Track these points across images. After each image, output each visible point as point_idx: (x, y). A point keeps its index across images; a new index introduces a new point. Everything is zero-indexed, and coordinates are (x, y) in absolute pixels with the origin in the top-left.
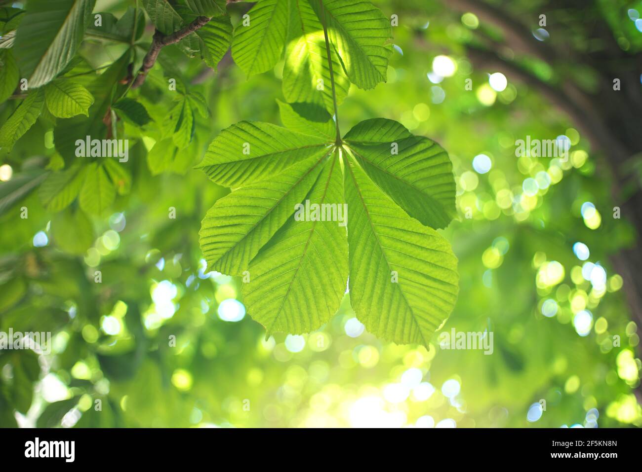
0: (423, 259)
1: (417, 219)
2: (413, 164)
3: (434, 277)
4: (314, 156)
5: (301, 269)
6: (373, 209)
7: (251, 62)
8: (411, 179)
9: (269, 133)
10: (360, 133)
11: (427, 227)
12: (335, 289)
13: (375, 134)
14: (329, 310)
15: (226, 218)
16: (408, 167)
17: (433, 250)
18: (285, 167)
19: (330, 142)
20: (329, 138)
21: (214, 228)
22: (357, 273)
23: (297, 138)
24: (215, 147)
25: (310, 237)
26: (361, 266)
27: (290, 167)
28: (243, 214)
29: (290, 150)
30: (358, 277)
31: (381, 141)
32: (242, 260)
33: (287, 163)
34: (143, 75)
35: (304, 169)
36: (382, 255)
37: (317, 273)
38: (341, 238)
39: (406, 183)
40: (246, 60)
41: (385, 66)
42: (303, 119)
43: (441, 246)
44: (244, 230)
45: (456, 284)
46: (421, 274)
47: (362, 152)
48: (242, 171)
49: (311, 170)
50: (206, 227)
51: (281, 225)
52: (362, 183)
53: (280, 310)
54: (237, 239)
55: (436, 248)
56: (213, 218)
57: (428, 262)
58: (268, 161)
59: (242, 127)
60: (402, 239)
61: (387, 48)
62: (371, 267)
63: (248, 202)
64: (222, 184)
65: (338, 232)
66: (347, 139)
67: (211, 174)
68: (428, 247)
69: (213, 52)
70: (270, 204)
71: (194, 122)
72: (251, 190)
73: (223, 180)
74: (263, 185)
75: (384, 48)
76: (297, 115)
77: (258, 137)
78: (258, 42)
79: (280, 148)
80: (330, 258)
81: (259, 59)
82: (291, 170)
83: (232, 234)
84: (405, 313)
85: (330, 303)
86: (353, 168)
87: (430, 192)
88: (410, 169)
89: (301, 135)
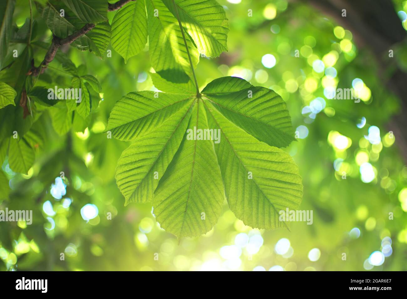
0: (274, 169)
1: (265, 142)
2: (257, 106)
3: (284, 181)
4: (183, 108)
5: (191, 191)
6: (233, 140)
7: (126, 49)
8: (257, 116)
9: (149, 97)
10: (213, 87)
11: (273, 147)
12: (217, 200)
13: (225, 87)
14: (215, 215)
15: (131, 163)
16: (254, 108)
17: (280, 162)
18: (164, 119)
19: (193, 96)
20: (191, 93)
21: (124, 172)
22: (230, 186)
23: (169, 97)
24: (115, 114)
25: (193, 167)
26: (232, 180)
27: (168, 119)
28: (143, 158)
29: (166, 107)
30: (231, 189)
31: (229, 91)
32: (148, 190)
33: (166, 116)
34: (46, 67)
35: (178, 119)
36: (246, 171)
37: (203, 191)
38: (214, 163)
39: (254, 119)
40: (122, 48)
41: (225, 40)
42: (170, 83)
43: (285, 159)
44: (145, 170)
45: (300, 183)
46: (275, 180)
47: (217, 101)
48: (136, 128)
49: (183, 118)
50: (119, 173)
51: (170, 161)
52: (222, 123)
53: (183, 222)
54: (142, 177)
55: (282, 161)
56: (122, 165)
57: (278, 171)
58: (152, 118)
59: (130, 97)
60: (257, 158)
61: (224, 27)
62: (239, 180)
63: (145, 149)
64: (124, 139)
65: (211, 159)
66: (204, 92)
67: (115, 134)
68: (276, 161)
69: (99, 46)
70: (160, 148)
71: (90, 96)
72: (145, 141)
73: (124, 137)
74: (152, 135)
75: (222, 27)
76: (164, 80)
77: (142, 102)
78: (128, 33)
79: (159, 107)
80: (209, 179)
81: (132, 45)
82: (169, 121)
83: (138, 174)
84: (270, 209)
85: (215, 210)
86: (213, 112)
87: (272, 124)
88: (255, 110)
89: (172, 94)
